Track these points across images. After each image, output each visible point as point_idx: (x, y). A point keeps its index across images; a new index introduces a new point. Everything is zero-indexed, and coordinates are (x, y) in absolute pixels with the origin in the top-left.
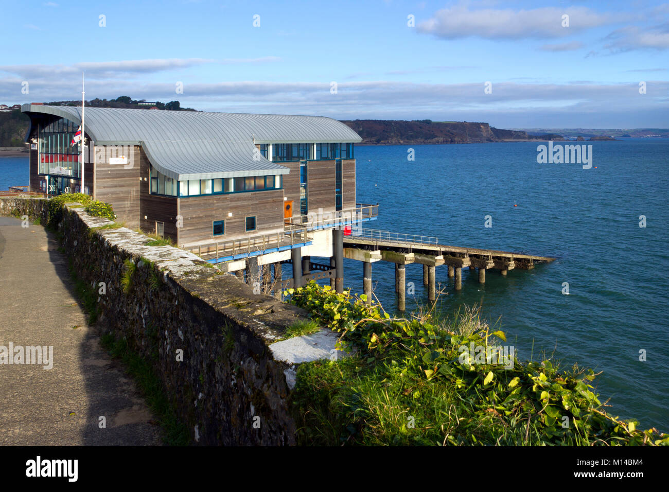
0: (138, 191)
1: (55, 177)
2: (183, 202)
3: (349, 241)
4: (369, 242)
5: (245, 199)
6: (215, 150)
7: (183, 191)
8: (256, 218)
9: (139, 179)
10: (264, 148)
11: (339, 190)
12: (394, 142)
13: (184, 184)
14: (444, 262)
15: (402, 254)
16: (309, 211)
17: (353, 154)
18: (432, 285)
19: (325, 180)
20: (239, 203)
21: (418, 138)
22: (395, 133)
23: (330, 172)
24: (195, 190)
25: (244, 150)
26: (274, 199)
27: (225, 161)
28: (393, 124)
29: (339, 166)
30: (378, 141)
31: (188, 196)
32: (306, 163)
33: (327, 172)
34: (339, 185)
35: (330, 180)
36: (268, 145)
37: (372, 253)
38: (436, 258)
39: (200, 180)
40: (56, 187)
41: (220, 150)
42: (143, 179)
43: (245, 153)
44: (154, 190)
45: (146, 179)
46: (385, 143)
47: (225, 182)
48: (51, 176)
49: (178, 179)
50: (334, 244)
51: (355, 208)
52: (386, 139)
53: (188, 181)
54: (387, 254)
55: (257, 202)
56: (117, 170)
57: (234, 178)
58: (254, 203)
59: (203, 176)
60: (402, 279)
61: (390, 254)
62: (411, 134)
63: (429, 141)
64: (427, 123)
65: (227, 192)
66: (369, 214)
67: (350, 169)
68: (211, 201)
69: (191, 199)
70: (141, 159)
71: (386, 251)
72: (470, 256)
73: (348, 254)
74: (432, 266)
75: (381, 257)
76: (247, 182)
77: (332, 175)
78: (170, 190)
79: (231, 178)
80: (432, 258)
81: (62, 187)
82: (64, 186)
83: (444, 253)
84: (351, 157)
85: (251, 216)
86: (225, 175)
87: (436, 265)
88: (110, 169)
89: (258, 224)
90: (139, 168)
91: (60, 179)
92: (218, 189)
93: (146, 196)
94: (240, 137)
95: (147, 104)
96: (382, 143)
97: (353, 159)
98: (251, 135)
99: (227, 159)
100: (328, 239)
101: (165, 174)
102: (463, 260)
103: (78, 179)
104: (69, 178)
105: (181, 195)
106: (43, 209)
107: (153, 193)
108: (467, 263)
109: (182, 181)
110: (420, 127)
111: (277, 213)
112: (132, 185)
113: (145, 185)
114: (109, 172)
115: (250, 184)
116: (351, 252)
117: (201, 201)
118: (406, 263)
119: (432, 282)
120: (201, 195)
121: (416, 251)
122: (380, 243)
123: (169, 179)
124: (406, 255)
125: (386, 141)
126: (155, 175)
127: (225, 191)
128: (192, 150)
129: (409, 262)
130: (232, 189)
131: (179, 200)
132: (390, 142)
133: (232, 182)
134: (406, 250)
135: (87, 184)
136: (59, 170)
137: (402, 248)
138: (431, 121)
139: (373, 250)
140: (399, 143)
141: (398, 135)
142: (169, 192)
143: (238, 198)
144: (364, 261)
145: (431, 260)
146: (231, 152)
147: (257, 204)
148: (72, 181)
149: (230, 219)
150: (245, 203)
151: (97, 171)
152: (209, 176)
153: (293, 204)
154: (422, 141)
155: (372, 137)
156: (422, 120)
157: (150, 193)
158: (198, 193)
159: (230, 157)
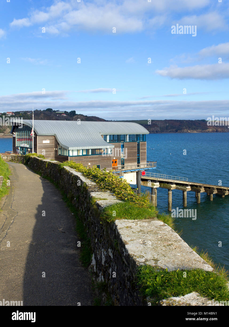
0: (54, 154)
1: (22, 148)
2: (71, 158)
3: (144, 178)
4: (154, 179)
5: (96, 158)
6: (84, 138)
7: (71, 154)
8: (100, 166)
9: (54, 149)
10: (105, 137)
11: (139, 155)
12: (185, 131)
13: (71, 151)
14: (191, 189)
15: (170, 185)
16: (125, 164)
17: (145, 139)
18: (185, 200)
19: (132, 150)
20: (93, 159)
21: (198, 129)
22: (185, 126)
23: (135, 147)
24: (75, 154)
25: (96, 137)
26: (107, 158)
27: (88, 142)
28: (184, 122)
29: (138, 145)
30: (176, 131)
31: (73, 156)
32: (124, 143)
33: (133, 147)
34: (139, 152)
35: (135, 150)
36: (107, 135)
37: (155, 184)
38: (187, 187)
39: (78, 150)
40: (23, 152)
41: (86, 138)
42: (56, 149)
43: (97, 139)
44: (60, 153)
45: (57, 149)
46: (180, 132)
47: (87, 150)
48: (21, 147)
49: (69, 149)
50: (137, 179)
51: (146, 163)
52: (181, 130)
53: (73, 150)
54: (163, 185)
55: (101, 159)
56: (46, 145)
57: (91, 149)
58: (99, 159)
59: (79, 148)
60: (170, 196)
61: (165, 185)
62: (194, 127)
63: (204, 131)
64: (203, 121)
65: (88, 155)
66: (152, 166)
67: (144, 146)
68: (82, 158)
69: (74, 157)
70: (55, 141)
71: (163, 184)
72: (205, 187)
73: (145, 184)
74: (185, 191)
75: (159, 186)
76: (97, 151)
77: (135, 149)
78: (66, 154)
79: (90, 149)
80: (185, 187)
81: (25, 152)
82: (26, 151)
83: (191, 186)
84: (144, 141)
85: (98, 165)
86: (87, 148)
87: (187, 191)
88: (43, 145)
89: (101, 168)
90: (54, 144)
91: (24, 149)
92: (85, 153)
93: (57, 156)
94: (94, 132)
95: (60, 112)
96: (179, 132)
97: (145, 141)
98: (99, 131)
99: (89, 141)
100: (134, 177)
101: (64, 147)
102: (201, 189)
103: (31, 149)
104: (28, 148)
105: (70, 156)
106: (22, 159)
107: (59, 155)
108: (202, 190)
109: (70, 150)
110: (199, 124)
111: (109, 164)
112: (51, 152)
113: (56, 151)
114: (43, 146)
115: (98, 152)
116: (146, 183)
117: (78, 158)
118: (172, 189)
119: (185, 199)
120: (78, 156)
121: (177, 184)
122: (159, 179)
123: (65, 149)
124: (172, 186)
125: (181, 131)
126: (60, 148)
127: (87, 154)
128: (75, 137)
129: (173, 189)
130: (90, 154)
131: (69, 157)
132: (183, 131)
133: (90, 151)
134: (172, 183)
135: (35, 151)
136: (24, 145)
137: (170, 182)
138: (205, 120)
139: (155, 182)
140: (188, 132)
141: (187, 128)
142: (65, 155)
143: (93, 157)
144: (152, 187)
145: (184, 188)
146: (91, 138)
147: (101, 160)
148: (29, 149)
149: (89, 166)
150: (96, 159)
151: (38, 146)
152: (81, 148)
153: (118, 161)
154: (200, 131)
155: (173, 129)
156: (200, 120)
157: (58, 155)
158: (77, 155)
159: (90, 141)
